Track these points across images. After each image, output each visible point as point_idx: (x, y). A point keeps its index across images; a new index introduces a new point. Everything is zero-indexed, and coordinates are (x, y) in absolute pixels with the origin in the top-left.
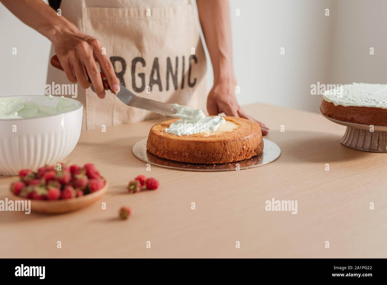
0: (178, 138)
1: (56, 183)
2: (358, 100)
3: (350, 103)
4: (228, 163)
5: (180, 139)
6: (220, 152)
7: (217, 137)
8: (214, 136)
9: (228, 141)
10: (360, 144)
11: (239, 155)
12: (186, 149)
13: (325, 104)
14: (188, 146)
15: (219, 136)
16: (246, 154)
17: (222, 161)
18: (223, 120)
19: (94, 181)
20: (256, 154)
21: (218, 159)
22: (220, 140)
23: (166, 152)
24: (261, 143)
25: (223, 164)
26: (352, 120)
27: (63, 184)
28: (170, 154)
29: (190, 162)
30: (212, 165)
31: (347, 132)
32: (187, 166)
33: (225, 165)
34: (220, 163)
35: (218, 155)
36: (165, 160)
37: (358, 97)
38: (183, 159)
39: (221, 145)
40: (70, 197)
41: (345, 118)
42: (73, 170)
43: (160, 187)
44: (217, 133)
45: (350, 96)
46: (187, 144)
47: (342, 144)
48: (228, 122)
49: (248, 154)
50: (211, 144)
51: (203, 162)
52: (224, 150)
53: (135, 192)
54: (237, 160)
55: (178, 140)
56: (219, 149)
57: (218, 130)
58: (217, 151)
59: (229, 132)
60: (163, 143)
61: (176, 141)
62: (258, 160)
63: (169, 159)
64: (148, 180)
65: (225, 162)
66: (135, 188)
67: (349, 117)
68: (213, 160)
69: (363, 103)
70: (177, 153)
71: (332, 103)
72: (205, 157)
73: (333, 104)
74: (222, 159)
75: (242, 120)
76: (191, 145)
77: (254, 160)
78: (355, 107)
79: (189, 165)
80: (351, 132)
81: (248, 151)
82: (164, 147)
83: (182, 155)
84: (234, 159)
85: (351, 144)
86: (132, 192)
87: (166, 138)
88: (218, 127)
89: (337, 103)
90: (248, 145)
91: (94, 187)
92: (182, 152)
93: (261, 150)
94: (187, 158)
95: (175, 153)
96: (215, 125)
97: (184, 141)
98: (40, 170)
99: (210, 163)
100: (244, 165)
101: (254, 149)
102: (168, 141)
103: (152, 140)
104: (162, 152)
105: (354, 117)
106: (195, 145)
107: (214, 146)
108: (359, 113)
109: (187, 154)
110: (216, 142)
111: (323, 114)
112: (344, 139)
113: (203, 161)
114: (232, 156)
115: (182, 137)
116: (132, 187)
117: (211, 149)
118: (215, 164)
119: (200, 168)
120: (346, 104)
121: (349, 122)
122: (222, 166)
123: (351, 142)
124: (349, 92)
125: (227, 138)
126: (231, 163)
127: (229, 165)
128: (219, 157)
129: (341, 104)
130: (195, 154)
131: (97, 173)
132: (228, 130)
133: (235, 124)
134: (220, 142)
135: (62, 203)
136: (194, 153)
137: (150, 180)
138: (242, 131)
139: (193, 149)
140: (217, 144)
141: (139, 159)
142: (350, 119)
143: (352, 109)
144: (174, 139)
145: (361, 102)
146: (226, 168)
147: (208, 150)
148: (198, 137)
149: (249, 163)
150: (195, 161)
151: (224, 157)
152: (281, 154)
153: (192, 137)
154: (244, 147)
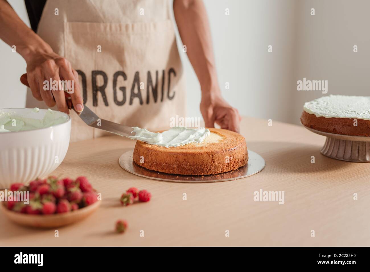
0: (166, 150)
1: (51, 197)
2: (339, 112)
3: (332, 114)
4: (216, 174)
5: (168, 150)
6: (208, 163)
7: (205, 148)
8: (202, 148)
9: (216, 153)
10: (341, 154)
11: (226, 166)
12: (175, 160)
13: (306, 115)
14: (176, 157)
15: (206, 148)
16: (233, 165)
17: (210, 172)
18: (208, 131)
19: (88, 195)
20: (242, 165)
21: (206, 170)
22: (208, 151)
23: (154, 164)
24: (246, 154)
25: (211, 175)
26: (334, 131)
27: (57, 199)
28: (158, 165)
29: (178, 174)
30: (201, 176)
31: (327, 142)
32: (176, 178)
33: (213, 176)
34: (208, 174)
35: (206, 167)
36: (153, 171)
37: (338, 109)
38: (172, 170)
39: (209, 156)
40: (65, 211)
41: (327, 129)
42: (66, 183)
43: (152, 199)
44: (204, 145)
45: (330, 108)
46: (175, 156)
47: (322, 154)
48: (212, 134)
49: (235, 165)
50: (198, 156)
51: (191, 174)
52: (212, 161)
53: (127, 204)
54: (225, 171)
55: (166, 152)
56: (207, 161)
57: (204, 142)
58: (205, 162)
59: (216, 143)
60: (151, 154)
61: (164, 153)
62: (244, 171)
63: (157, 171)
64: (141, 192)
65: (213, 173)
66: (128, 200)
67: (331, 128)
68: (201, 172)
69: (344, 115)
70: (166, 165)
71: (313, 114)
72: (194, 169)
73: (315, 116)
74: (210, 170)
75: (225, 132)
76: (180, 157)
77: (240, 171)
78: (337, 118)
79: (178, 177)
80: (331, 143)
81: (235, 162)
82: (152, 159)
83: (171, 166)
84: (221, 170)
85: (331, 154)
86: (125, 204)
87: (154, 150)
88: (204, 139)
89: (319, 115)
90: (235, 156)
91: (89, 200)
92: (171, 164)
93: (247, 161)
94: (175, 170)
95: (164, 165)
96: (201, 137)
97: (172, 153)
98: (31, 184)
99: (199, 174)
100: (232, 176)
101: (240, 160)
102: (156, 153)
103: (139, 152)
104: (150, 164)
105: (336, 128)
106: (183, 157)
107: (203, 158)
108: (341, 124)
109: (175, 166)
110: (204, 154)
111: (304, 125)
112: (324, 149)
113: (191, 172)
114: (220, 167)
115: (170, 148)
116: (125, 200)
117: (199, 161)
118: (203, 175)
119: (189, 180)
120: (328, 116)
121: (331, 133)
122: (210, 177)
123: (332, 152)
124: (328, 104)
125: (215, 149)
126: (219, 174)
127: (217, 176)
128: (208, 168)
129: (323, 115)
130: (184, 165)
131: (90, 186)
132: (214, 142)
133: (220, 136)
134: (208, 153)
135: (58, 217)
136: (182, 165)
137: (143, 192)
138: (228, 142)
139: (181, 161)
140: (206, 156)
141: (126, 171)
142: (332, 130)
143: (334, 120)
144: (162, 151)
145: (342, 113)
146: (214, 179)
147: (196, 162)
148: (186, 148)
149: (236, 174)
150: (183, 172)
151: (212, 168)
152: (265, 165)
153: (179, 149)
154: (231, 158)
